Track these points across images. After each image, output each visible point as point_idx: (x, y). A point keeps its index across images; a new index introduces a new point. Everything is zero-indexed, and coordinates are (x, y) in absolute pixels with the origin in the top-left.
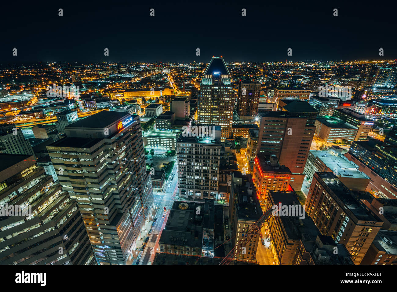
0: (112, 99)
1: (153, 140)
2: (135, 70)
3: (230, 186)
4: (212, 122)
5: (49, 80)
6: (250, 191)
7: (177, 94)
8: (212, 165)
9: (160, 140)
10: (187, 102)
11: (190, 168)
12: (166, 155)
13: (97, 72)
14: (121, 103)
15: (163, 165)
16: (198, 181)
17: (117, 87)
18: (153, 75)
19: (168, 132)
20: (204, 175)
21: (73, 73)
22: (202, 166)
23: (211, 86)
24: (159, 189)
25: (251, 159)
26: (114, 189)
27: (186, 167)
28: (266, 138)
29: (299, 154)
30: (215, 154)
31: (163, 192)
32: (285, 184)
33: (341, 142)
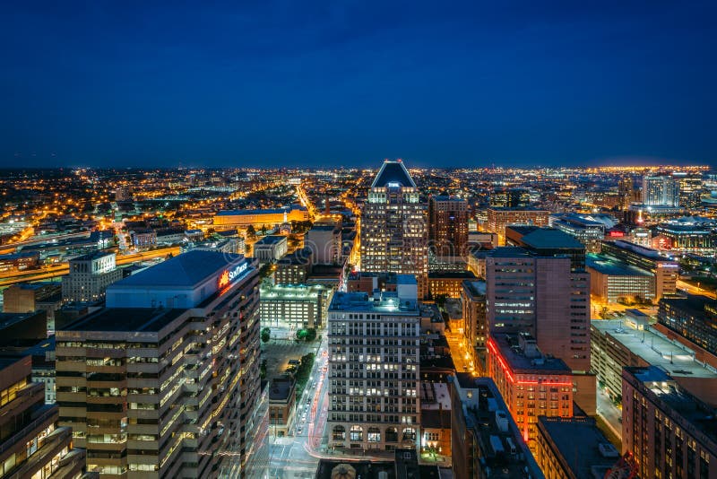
0: (189, 228)
1: (269, 307)
2: (237, 179)
3: (449, 411)
4: (390, 269)
5: (68, 198)
6: (502, 423)
7: (314, 218)
8: (404, 360)
9: (283, 307)
10: (336, 232)
11: (356, 369)
12: (297, 341)
13: (167, 182)
14: (206, 236)
15: (290, 363)
16: (374, 402)
17: (201, 207)
18: (269, 188)
19: (300, 290)
20: (386, 385)
21: (120, 185)
22: (382, 363)
23: (385, 204)
24: (279, 428)
25: (478, 344)
26: (189, 435)
27: (348, 366)
28: (502, 298)
29: (572, 328)
30: (409, 334)
31: (291, 435)
32: (563, 398)
33: (634, 302)
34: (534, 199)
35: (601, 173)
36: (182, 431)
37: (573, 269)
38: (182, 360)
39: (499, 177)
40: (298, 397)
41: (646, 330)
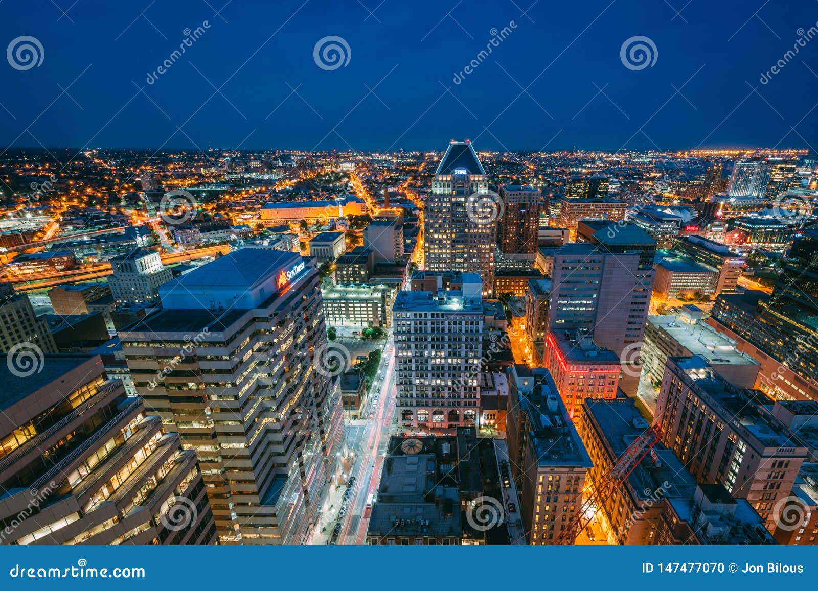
0: (235, 224)
1: (332, 307)
2: (280, 164)
3: (506, 397)
4: (455, 268)
5: (86, 186)
6: (552, 405)
7: (372, 212)
8: (467, 354)
9: (347, 307)
10: (397, 228)
11: (422, 363)
12: (363, 339)
13: (198, 168)
14: (255, 232)
15: (358, 359)
16: (438, 390)
17: (244, 198)
18: (319, 175)
19: (362, 289)
20: (449, 376)
21: (142, 170)
22: (446, 358)
23: (450, 195)
24: (353, 413)
25: (538, 339)
26: (271, 420)
27: (413, 360)
28: (566, 296)
29: (629, 323)
30: (472, 331)
31: (364, 418)
32: (610, 384)
33: (693, 298)
34: (612, 189)
35: (691, 158)
36: (264, 417)
37: (641, 266)
38: (252, 358)
39: (579, 162)
40: (368, 388)
41: (697, 324)
